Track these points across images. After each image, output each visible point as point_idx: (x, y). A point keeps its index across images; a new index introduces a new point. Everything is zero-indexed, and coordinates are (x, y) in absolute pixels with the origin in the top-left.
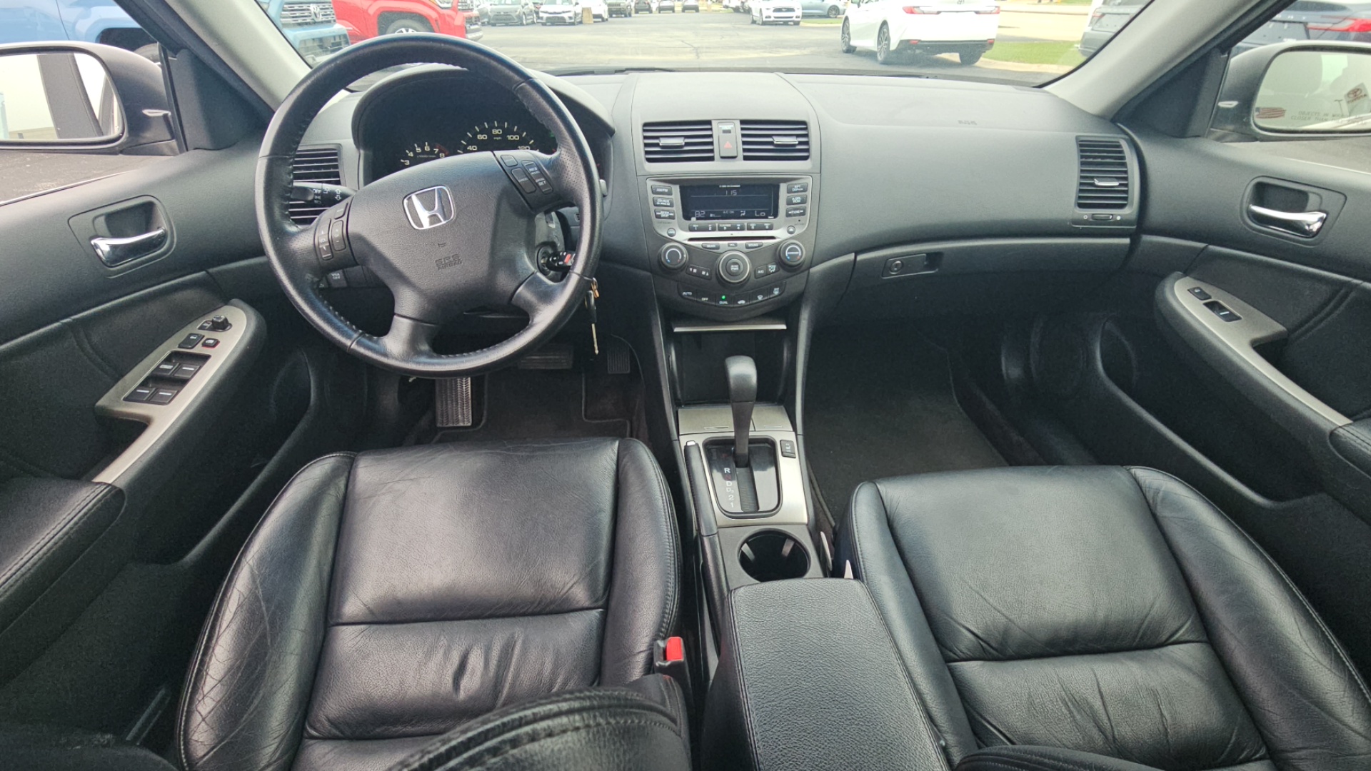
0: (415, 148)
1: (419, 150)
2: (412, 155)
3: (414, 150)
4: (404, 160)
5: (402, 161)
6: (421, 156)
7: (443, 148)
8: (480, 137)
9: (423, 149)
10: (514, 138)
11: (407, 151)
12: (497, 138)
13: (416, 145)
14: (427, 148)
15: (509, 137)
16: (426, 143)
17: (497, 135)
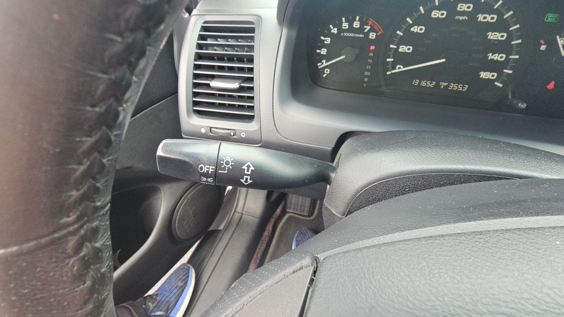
0: (342, 22)
1: (345, 25)
2: (336, 32)
3: (339, 26)
4: (325, 37)
5: (322, 38)
6: (345, 34)
7: (377, 26)
8: (436, 14)
9: (351, 25)
10: (489, 18)
11: (331, 26)
12: (461, 18)
13: (344, 19)
14: (356, 24)
15: (480, 17)
16: (358, 18)
17: (463, 13)
